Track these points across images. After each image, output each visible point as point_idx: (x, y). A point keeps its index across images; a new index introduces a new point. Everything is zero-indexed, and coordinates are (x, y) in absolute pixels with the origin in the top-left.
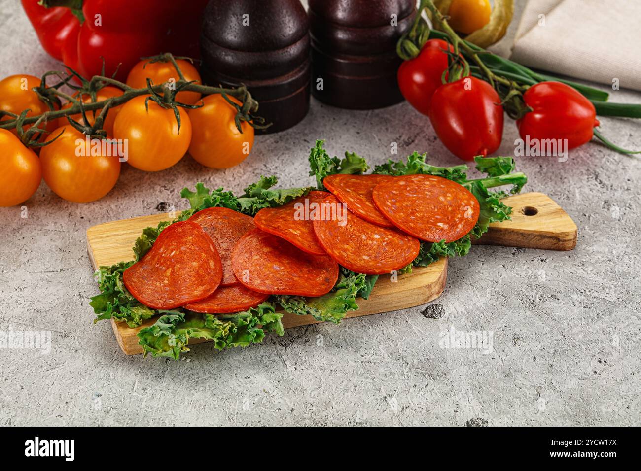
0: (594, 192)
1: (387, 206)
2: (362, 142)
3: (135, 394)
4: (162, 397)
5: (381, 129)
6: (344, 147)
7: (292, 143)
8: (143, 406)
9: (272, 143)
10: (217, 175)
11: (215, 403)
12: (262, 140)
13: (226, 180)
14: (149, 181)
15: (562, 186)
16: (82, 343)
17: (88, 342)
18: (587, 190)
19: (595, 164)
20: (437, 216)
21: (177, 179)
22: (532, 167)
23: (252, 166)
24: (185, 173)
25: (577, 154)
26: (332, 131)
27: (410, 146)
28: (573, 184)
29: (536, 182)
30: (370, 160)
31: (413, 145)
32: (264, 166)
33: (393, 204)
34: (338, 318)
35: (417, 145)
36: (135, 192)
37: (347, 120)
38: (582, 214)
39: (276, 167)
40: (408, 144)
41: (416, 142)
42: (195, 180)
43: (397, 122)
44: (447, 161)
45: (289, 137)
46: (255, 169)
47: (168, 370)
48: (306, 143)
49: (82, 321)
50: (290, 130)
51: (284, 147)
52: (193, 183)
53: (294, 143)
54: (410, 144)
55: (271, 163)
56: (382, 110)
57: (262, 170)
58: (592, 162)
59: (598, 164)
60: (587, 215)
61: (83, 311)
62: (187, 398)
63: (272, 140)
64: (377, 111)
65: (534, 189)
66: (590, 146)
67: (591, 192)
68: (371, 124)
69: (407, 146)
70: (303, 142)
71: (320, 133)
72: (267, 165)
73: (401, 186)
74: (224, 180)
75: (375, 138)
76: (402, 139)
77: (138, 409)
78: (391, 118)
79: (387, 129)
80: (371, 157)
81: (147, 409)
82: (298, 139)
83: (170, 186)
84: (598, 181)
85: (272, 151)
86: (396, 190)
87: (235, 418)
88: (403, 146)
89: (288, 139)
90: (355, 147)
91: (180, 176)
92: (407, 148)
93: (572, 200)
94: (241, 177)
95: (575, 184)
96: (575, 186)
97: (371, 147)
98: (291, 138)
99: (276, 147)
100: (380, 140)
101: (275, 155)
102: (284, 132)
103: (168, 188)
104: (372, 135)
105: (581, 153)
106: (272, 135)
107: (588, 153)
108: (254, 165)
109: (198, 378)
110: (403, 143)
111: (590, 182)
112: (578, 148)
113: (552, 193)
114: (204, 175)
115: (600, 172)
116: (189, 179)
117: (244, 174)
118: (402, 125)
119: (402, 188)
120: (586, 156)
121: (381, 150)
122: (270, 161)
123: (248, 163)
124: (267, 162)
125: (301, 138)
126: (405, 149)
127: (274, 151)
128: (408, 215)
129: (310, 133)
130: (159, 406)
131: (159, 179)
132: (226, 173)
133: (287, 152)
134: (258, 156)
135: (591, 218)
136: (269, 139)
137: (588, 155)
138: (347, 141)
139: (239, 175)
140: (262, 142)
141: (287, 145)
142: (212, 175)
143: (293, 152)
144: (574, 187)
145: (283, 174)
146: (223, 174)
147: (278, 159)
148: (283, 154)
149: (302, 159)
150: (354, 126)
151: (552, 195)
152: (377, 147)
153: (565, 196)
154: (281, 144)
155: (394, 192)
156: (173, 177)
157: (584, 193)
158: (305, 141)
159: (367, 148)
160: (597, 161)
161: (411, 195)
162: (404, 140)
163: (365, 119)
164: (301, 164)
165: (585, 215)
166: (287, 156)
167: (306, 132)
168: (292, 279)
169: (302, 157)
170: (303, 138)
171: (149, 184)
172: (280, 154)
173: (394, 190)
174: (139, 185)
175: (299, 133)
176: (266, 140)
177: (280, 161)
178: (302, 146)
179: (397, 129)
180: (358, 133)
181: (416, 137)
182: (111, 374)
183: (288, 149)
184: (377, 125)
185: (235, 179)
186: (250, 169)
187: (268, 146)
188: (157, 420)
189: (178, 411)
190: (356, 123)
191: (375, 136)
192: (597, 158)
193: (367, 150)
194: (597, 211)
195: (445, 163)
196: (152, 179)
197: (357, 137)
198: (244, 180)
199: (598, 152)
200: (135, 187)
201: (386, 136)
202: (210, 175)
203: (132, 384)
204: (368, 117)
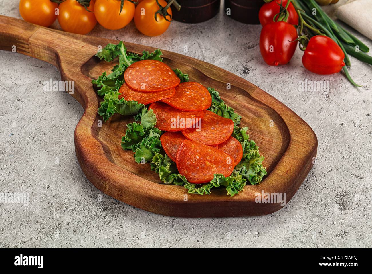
0: (321, 101)
2: (228, 40)
3: (28, 139)
4: (39, 144)
5: (243, 36)
6: (217, 40)
7: (194, 31)
8: (28, 146)
9: (185, 29)
10: (146, 38)
11: (59, 155)
12: (181, 26)
13: (148, 42)
14: (112, 33)
15: (307, 93)
16: (24, 106)
17: (27, 106)
18: (317, 99)
19: (333, 86)
21: (126, 35)
22: (300, 79)
23: (166, 38)
24: (132, 33)
25: (329, 78)
26: (218, 30)
27: (250, 50)
28: (313, 94)
29: (296, 87)
30: (224, 51)
31: (252, 49)
32: (171, 40)
35: (254, 50)
36: (102, 36)
37: (230, 26)
38: (304, 111)
39: (176, 42)
40: (249, 48)
41: (254, 48)
42: (134, 38)
43: (254, 34)
44: (261, 63)
45: (195, 27)
46: (166, 41)
47: (51, 132)
48: (201, 33)
49: (32, 95)
50: (199, 24)
51: (188, 33)
52: (132, 39)
53: (195, 32)
54: (251, 48)
55: (176, 39)
56: (251, 25)
57: (169, 41)
58: (333, 84)
59: (335, 87)
60: (306, 113)
61: (36, 90)
62: (49, 148)
63: (186, 27)
64: (249, 25)
65: (291, 91)
66: (339, 75)
67: (318, 101)
68: (241, 32)
69: (249, 49)
70: (199, 32)
71: (211, 30)
72: (173, 40)
74: (147, 42)
75: (236, 40)
76: (249, 44)
77: (24, 147)
78: (253, 32)
79: (246, 37)
80: (226, 50)
81: (28, 148)
82: (198, 30)
83: (120, 37)
84: (327, 96)
85: (181, 33)
87: (62, 165)
88: (246, 48)
89: (194, 29)
90: (222, 42)
91: (128, 34)
92: (247, 50)
93: (305, 103)
94: (156, 43)
95: (314, 94)
96: (314, 95)
97: (230, 45)
98: (196, 29)
99: (184, 32)
100: (237, 42)
101: (181, 36)
102: (195, 25)
103: (118, 38)
104: (236, 38)
105: (331, 78)
106: (188, 24)
107: (335, 79)
108: (167, 38)
109: (61, 140)
110: (248, 46)
111: (323, 95)
112: (332, 75)
113: (299, 96)
114: (140, 37)
115: (332, 91)
116: (132, 37)
117: (159, 41)
118: (255, 37)
120: (332, 80)
121: (234, 48)
122: (176, 38)
123: (165, 36)
124: (174, 39)
125: (201, 29)
126: (246, 50)
127: (183, 33)
129: (208, 28)
130: (34, 149)
131: (118, 33)
132: (151, 38)
133: (187, 35)
134: (173, 34)
135: (307, 116)
136: (185, 26)
137: (334, 80)
138: (221, 38)
139: (156, 41)
140: (180, 27)
141: (191, 32)
142: (144, 38)
143: (191, 36)
144: (312, 96)
145: (177, 47)
146: (149, 38)
147: (181, 38)
148: (185, 36)
149: (192, 41)
150: (231, 31)
151: (298, 97)
152: (233, 45)
153: (304, 99)
154: (189, 30)
156: (125, 34)
157: (315, 100)
158: (201, 32)
159: (228, 44)
160: (336, 84)
162: (249, 45)
163: (239, 28)
164: (189, 44)
165: (305, 113)
166: (187, 37)
167: (206, 27)
169: (193, 40)
170: (201, 30)
171: (111, 34)
172: (184, 35)
174: (106, 33)
175: (202, 27)
176: (183, 26)
177: (180, 40)
178: (197, 34)
179: (251, 38)
180: (230, 35)
181: (257, 45)
182: (25, 125)
183: (190, 34)
184: (243, 33)
185: (153, 43)
186: (163, 40)
187: (181, 30)
188: (28, 155)
189: (41, 153)
190: (233, 29)
191: (237, 39)
192: (337, 83)
193: (227, 45)
194: (313, 112)
195: (260, 64)
196: (115, 32)
197: (227, 37)
198: (156, 45)
199: (340, 80)
200: (104, 34)
201: (242, 41)
202: (143, 37)
203: (30, 133)
204: (242, 28)
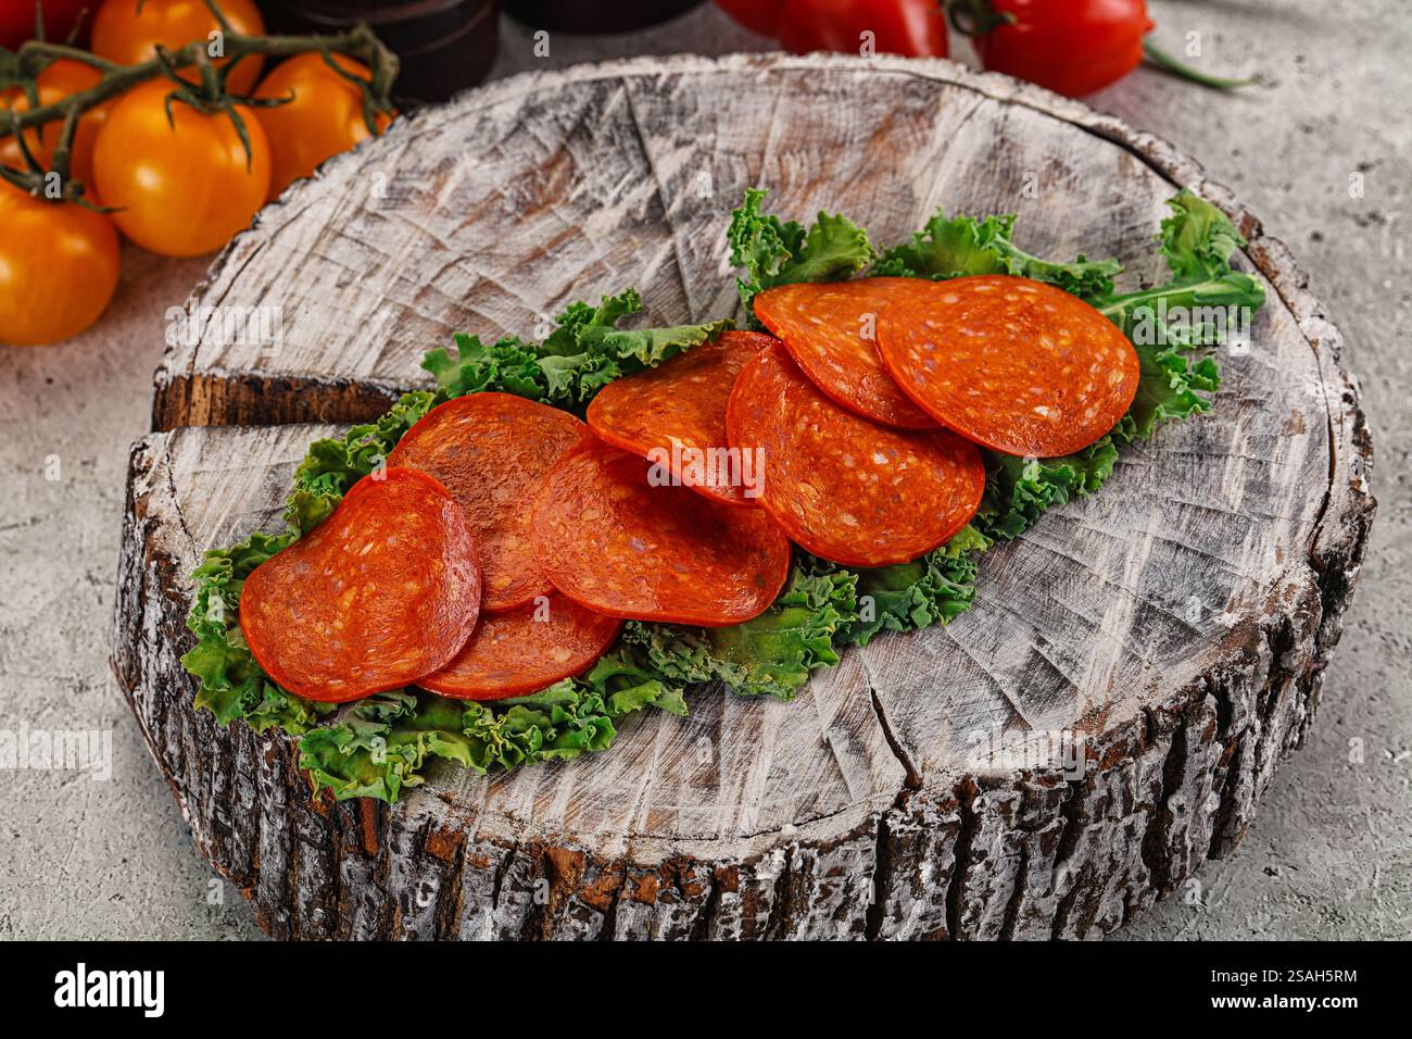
20: (1033, 390)
73: (949, 307)
86: (934, 318)
119: (950, 312)
128: (963, 388)
155: (930, 323)
161: (970, 333)
168: (674, 577)
173: (931, 318)
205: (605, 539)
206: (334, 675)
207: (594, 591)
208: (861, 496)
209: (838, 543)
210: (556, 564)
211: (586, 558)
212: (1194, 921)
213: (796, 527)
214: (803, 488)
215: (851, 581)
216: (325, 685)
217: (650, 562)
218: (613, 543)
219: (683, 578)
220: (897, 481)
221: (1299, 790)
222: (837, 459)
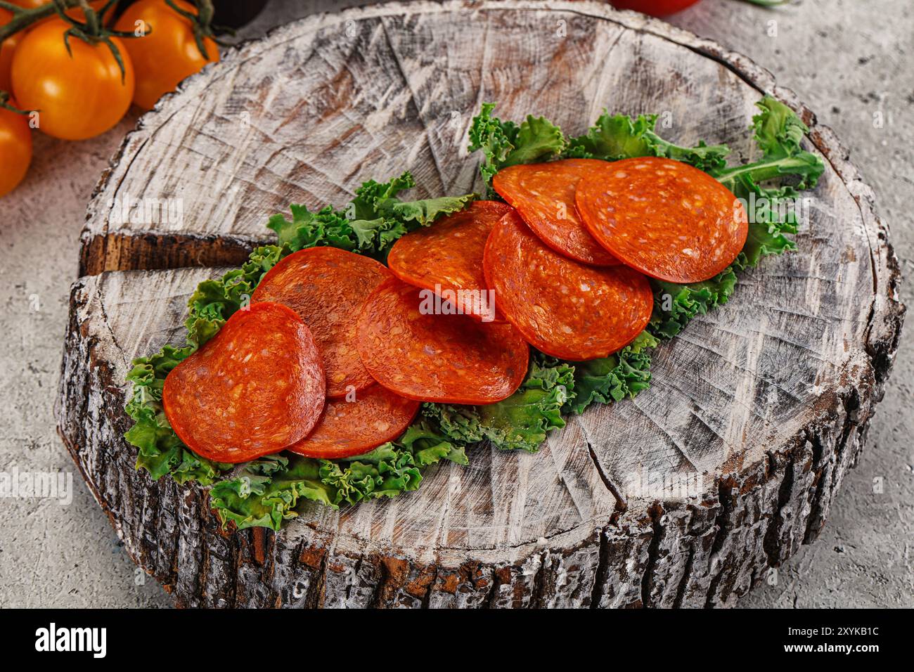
1: (600, 221)
20: (681, 238)
33: (610, 216)
34: (533, 441)
86: (611, 189)
128: (635, 238)
155: (610, 192)
161: (636, 199)
168: (455, 372)
205: (407, 348)
206: (232, 445)
207: (402, 383)
208: (574, 313)
209: (562, 346)
210: (376, 365)
211: (396, 361)
212: (791, 585)
213: (533, 335)
214: (536, 309)
215: (570, 371)
216: (226, 452)
217: (439, 362)
218: (413, 350)
219: (461, 373)
220: (597, 302)
221: (853, 494)
222: (556, 289)
